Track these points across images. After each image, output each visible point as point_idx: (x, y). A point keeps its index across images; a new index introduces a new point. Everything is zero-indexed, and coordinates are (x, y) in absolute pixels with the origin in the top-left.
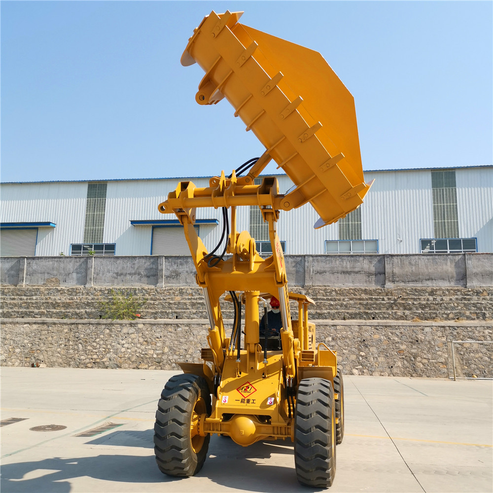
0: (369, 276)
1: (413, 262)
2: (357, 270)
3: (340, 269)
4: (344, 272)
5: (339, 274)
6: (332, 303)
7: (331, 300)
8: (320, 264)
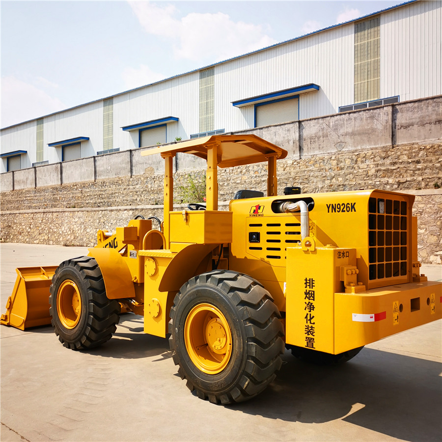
3: (434, 117)
4: (439, 122)
6: (419, 166)
7: (418, 162)
8: (404, 114)
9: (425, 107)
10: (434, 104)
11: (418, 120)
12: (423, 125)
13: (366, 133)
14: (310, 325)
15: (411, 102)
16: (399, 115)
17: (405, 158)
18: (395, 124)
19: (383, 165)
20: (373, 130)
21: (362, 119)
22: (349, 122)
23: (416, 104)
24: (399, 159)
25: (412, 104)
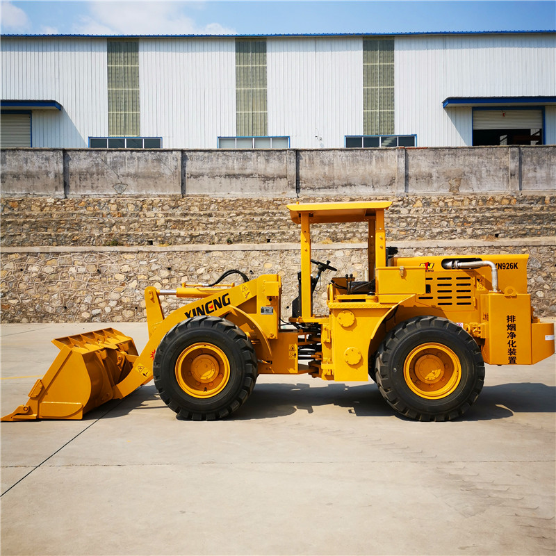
0: (264, 181)
1: (326, 161)
2: (248, 171)
3: (224, 171)
4: (229, 176)
5: (222, 178)
6: (211, 220)
7: (210, 215)
8: (194, 162)
9: (215, 159)
10: (224, 157)
11: (208, 171)
12: (214, 177)
13: (152, 177)
14: (512, 348)
15: (201, 151)
16: (188, 163)
17: (195, 210)
18: (185, 171)
19: (173, 215)
20: (161, 175)
21: (147, 161)
22: (131, 161)
23: (206, 154)
24: (190, 211)
25: (202, 153)
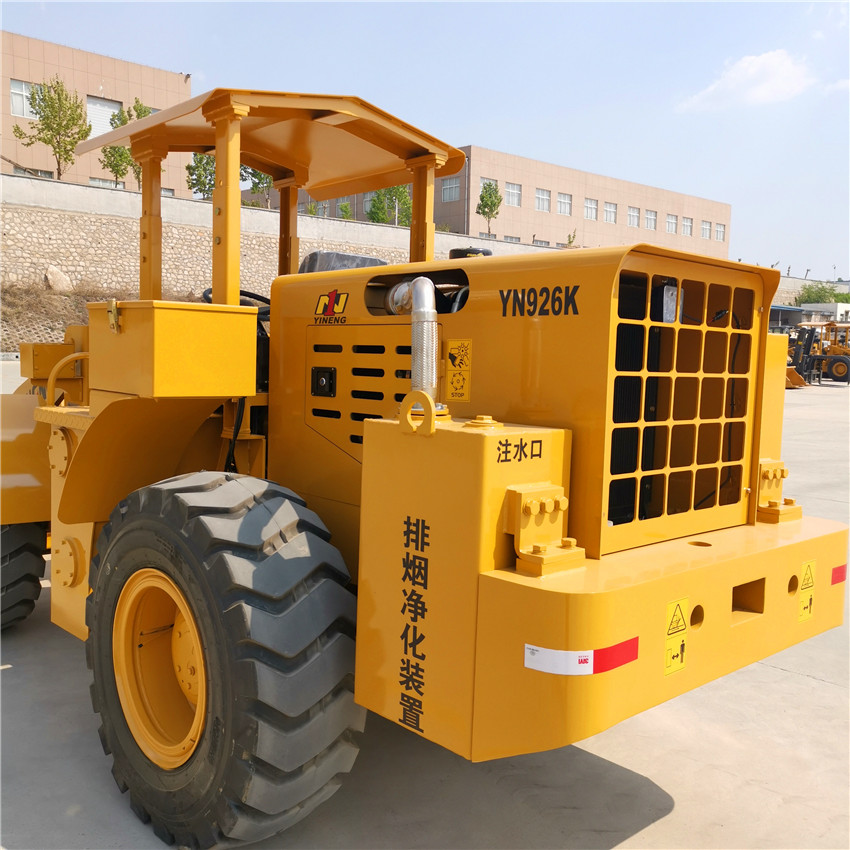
14: (414, 661)
